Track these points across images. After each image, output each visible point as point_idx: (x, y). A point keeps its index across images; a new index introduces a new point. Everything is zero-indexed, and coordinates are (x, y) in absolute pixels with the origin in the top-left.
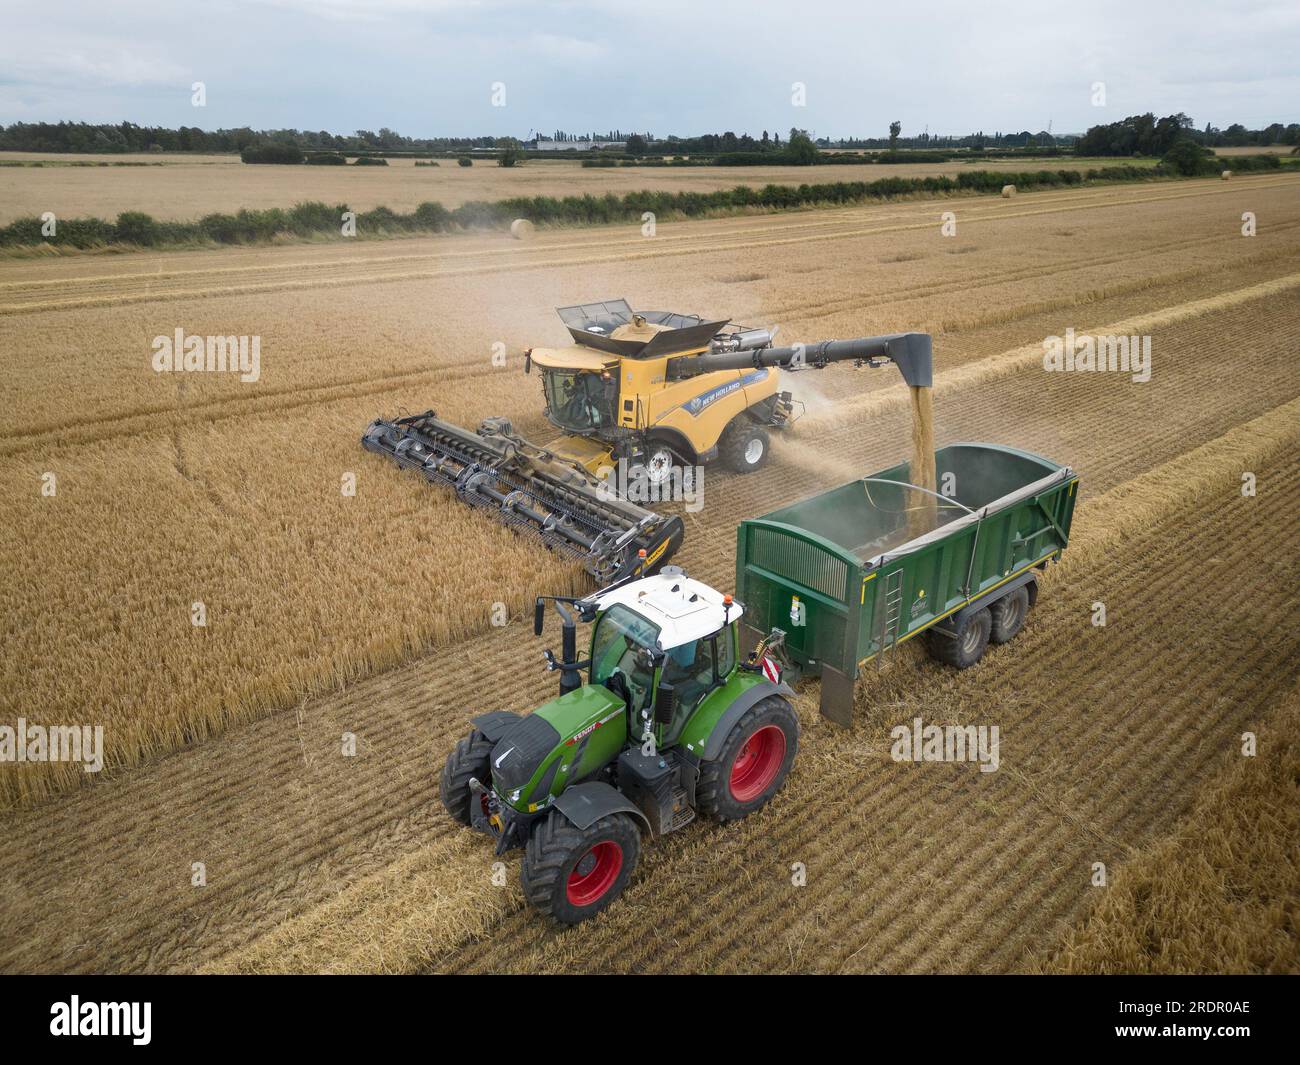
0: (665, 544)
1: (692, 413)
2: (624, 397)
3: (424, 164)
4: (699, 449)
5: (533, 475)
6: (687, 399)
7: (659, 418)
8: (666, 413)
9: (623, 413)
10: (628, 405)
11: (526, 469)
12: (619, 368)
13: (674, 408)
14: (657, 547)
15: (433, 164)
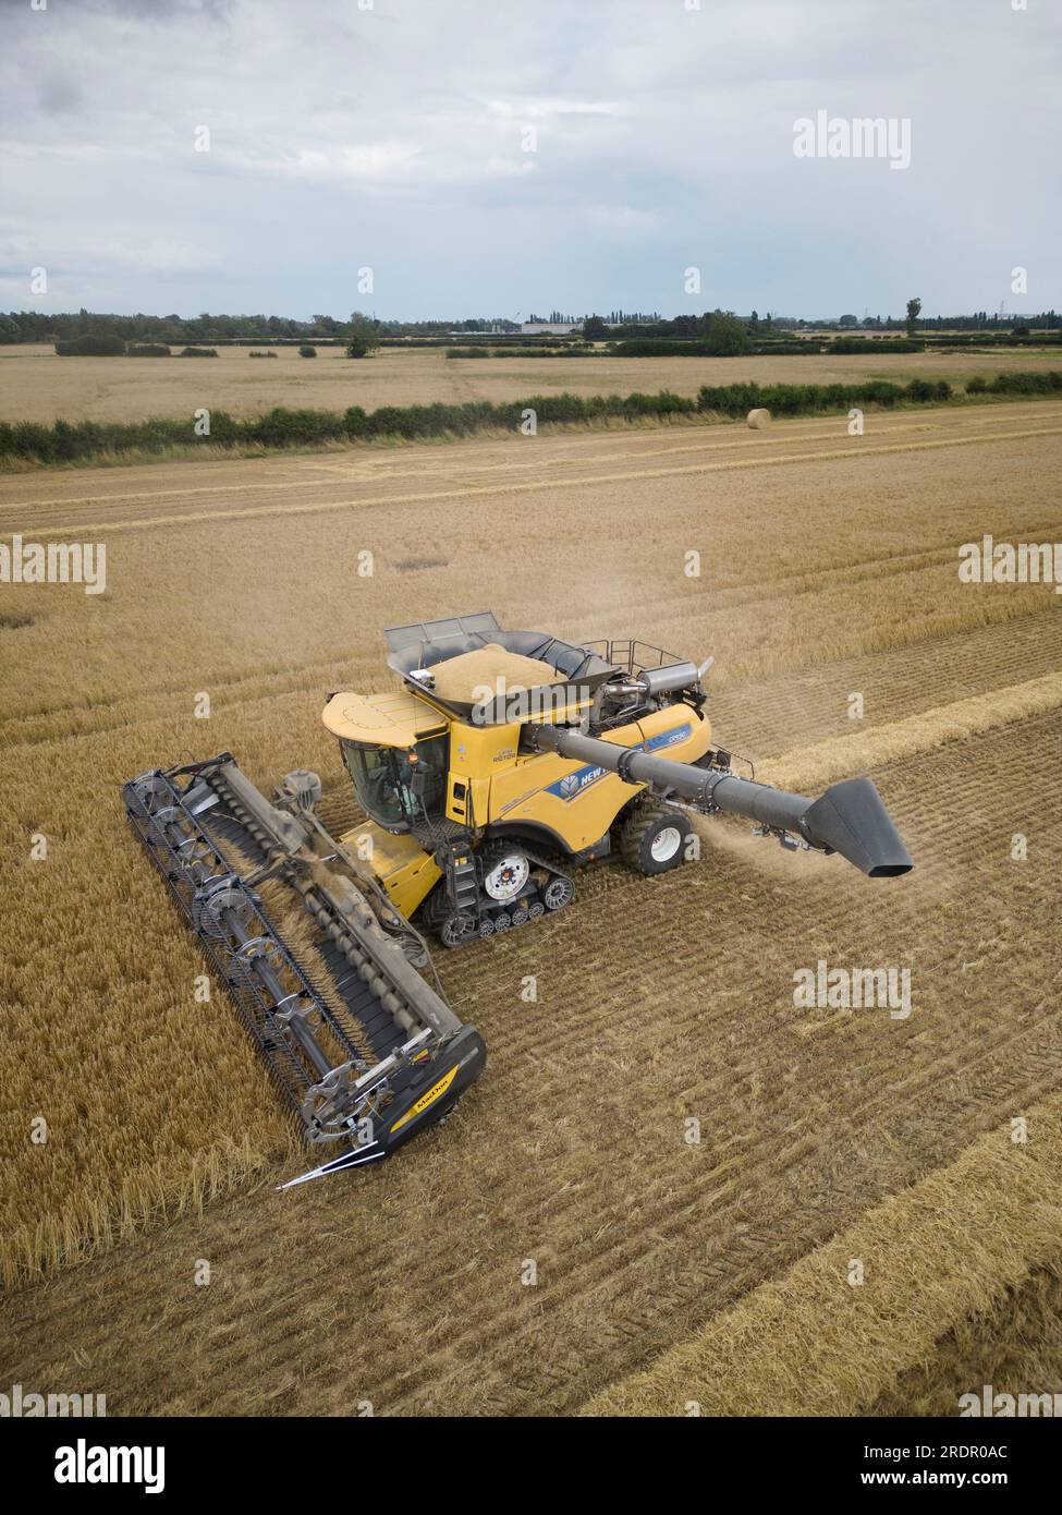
0: (450, 1077)
1: (563, 797)
2: (454, 778)
3: (259, 355)
4: (576, 844)
5: (310, 891)
6: (554, 779)
7: (507, 808)
8: (517, 802)
9: (452, 802)
10: (460, 791)
11: (305, 878)
12: (448, 735)
13: (532, 794)
14: (436, 1081)
15: (271, 355)
